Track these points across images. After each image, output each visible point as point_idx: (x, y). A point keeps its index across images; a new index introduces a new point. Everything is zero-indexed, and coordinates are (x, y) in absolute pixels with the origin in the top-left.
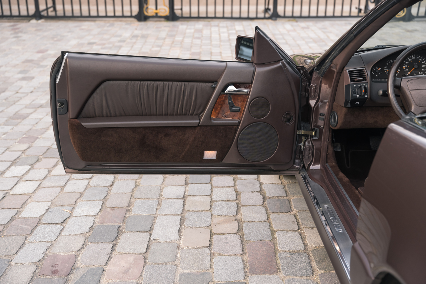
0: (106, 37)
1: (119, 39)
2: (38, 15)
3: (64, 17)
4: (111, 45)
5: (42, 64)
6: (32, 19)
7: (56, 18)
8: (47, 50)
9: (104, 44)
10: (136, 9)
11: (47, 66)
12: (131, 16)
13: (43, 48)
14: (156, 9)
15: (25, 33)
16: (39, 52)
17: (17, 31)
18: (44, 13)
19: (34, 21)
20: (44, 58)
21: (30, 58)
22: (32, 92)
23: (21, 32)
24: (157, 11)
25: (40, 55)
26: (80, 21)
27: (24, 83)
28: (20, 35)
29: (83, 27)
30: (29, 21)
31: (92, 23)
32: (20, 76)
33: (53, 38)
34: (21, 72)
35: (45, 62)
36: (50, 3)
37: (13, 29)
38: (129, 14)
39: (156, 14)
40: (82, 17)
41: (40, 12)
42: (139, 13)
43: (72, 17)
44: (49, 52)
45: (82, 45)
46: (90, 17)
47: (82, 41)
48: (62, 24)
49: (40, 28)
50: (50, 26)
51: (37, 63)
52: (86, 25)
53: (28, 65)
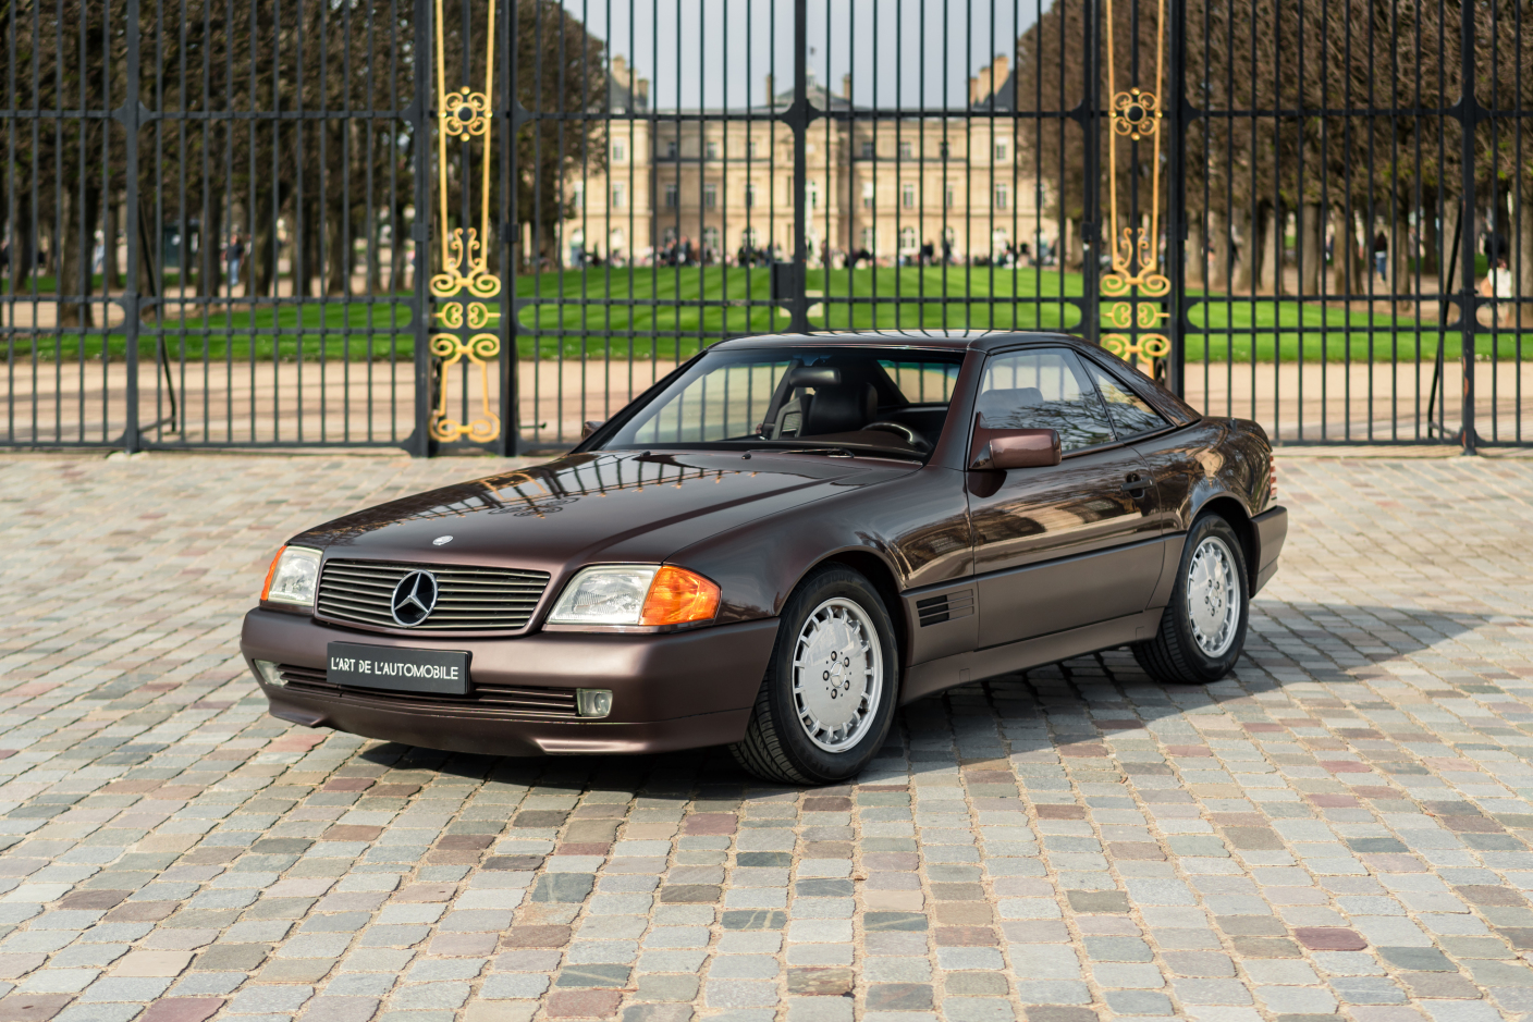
0: (313, 489)
1: (349, 493)
2: (133, 441)
3: (208, 447)
4: (324, 505)
5: (154, 537)
6: (113, 452)
7: (184, 447)
8: (164, 515)
9: (308, 503)
10: (406, 426)
11: (166, 541)
12: (393, 444)
13: (152, 511)
14: (465, 424)
15: (101, 482)
16: (143, 518)
17: (79, 478)
18: (151, 436)
19: (119, 458)
20: (158, 529)
21: (126, 527)
22: (140, 578)
23: (90, 480)
24: (465, 429)
25: (148, 523)
26: (250, 454)
27: (122, 568)
28: (87, 485)
29: (255, 470)
30: (107, 457)
31: (283, 461)
32: (111, 555)
33: (176, 492)
34: (110, 550)
35: (162, 535)
36: (166, 412)
37: (65, 475)
38: (388, 438)
39: (464, 436)
40: (253, 446)
41: (139, 432)
42: (416, 433)
43: (228, 446)
44: (170, 517)
45: (252, 505)
46: (276, 445)
47: (251, 498)
48: (197, 462)
49: (138, 471)
50: (164, 467)
51: (145, 537)
52: (265, 464)
53: (124, 539)
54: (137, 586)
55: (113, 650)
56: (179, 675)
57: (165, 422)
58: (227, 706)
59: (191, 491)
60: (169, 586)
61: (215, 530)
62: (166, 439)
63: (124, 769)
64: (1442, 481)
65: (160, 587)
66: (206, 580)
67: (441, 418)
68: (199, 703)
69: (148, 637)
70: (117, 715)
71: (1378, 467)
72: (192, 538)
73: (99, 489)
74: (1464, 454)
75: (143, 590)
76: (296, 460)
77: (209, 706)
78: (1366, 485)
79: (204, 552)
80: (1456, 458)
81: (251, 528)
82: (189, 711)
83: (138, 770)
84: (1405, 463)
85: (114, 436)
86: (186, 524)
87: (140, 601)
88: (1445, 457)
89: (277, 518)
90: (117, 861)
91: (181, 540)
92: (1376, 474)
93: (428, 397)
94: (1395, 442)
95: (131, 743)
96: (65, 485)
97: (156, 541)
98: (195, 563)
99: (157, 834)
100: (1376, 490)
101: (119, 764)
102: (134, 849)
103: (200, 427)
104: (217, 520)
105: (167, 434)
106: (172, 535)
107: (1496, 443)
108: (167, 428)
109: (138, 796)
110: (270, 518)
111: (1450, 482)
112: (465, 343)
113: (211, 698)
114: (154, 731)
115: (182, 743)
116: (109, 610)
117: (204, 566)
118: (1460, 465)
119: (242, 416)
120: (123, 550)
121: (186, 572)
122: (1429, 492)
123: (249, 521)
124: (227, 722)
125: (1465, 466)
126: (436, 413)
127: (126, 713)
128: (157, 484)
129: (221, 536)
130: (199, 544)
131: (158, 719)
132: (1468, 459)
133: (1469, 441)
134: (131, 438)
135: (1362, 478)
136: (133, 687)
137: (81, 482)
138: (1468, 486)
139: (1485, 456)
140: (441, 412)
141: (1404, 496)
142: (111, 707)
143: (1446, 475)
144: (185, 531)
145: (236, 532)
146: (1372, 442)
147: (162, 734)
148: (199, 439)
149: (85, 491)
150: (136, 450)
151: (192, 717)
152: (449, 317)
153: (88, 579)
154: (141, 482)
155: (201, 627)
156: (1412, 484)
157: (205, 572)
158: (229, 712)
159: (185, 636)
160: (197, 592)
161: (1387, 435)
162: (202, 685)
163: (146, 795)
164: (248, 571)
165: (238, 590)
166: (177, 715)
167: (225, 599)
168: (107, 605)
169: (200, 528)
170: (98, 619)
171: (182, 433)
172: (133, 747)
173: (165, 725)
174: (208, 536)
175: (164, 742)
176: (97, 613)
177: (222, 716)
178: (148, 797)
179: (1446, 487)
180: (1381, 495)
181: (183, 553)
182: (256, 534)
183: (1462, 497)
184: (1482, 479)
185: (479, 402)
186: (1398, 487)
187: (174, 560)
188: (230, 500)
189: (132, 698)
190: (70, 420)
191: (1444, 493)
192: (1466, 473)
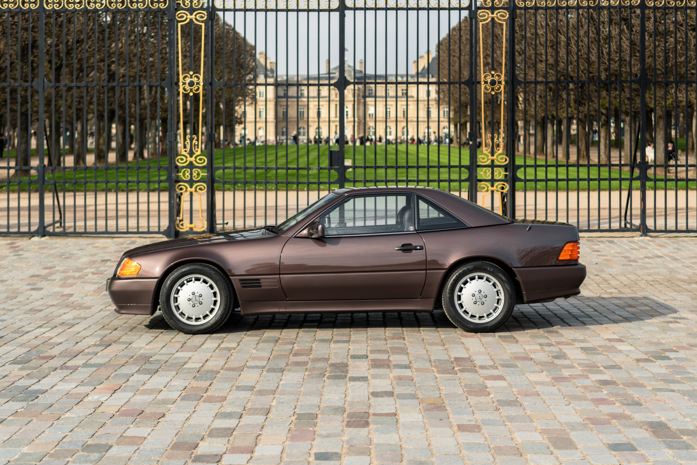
2: (42, 231)
3: (76, 234)
5: (49, 278)
6: (33, 236)
7: (64, 234)
8: (54, 267)
10: (165, 224)
11: (55, 280)
12: (158, 232)
13: (49, 265)
14: (191, 223)
15: (26, 251)
16: (45, 269)
17: (17, 249)
18: (50, 229)
19: (36, 239)
20: (51, 274)
21: (37, 273)
22: (42, 299)
23: (22, 250)
24: (191, 226)
25: (47, 271)
26: (94, 237)
27: (33, 292)
28: (21, 253)
29: (97, 245)
30: (30, 239)
31: (109, 240)
32: (29, 287)
33: (60, 256)
34: (29, 284)
35: (53, 277)
36: (57, 218)
37: (11, 247)
38: (157, 230)
39: (191, 229)
40: (96, 234)
41: (45, 228)
42: (169, 227)
43: (85, 234)
44: (57, 268)
45: (95, 262)
46: (106, 233)
47: (94, 259)
48: (71, 241)
49: (44, 246)
50: (56, 243)
51: (45, 278)
52: (101, 242)
53: (36, 279)
54: (40, 302)
55: (26, 337)
56: (55, 351)
57: (57, 222)
58: (75, 368)
59: (68, 255)
60: (55, 303)
61: (77, 274)
62: (57, 230)
63: (24, 404)
64: (632, 249)
65: (50, 303)
66: (72, 299)
67: (181, 221)
68: (63, 367)
69: (43, 330)
70: (24, 373)
71: (603, 242)
72: (66, 278)
73: (26, 255)
74: (641, 236)
75: (43, 305)
76: (115, 240)
77: (68, 368)
78: (598, 251)
79: (71, 285)
80: (638, 237)
81: (93, 273)
82: (58, 371)
83: (31, 405)
84: (614, 240)
85: (33, 229)
86: (64, 272)
87: (41, 311)
88: (633, 237)
89: (106, 269)
90: (17, 457)
91: (61, 280)
92: (602, 246)
93: (175, 210)
94: (610, 230)
95: (30, 389)
96: (10, 252)
97: (50, 280)
98: (67, 291)
99: (37, 441)
100: (602, 253)
101: (22, 401)
102: (25, 450)
103: (72, 224)
104: (79, 270)
105: (58, 227)
106: (57, 277)
107: (655, 231)
108: (58, 225)
109: (30, 419)
110: (102, 269)
111: (636, 249)
112: (191, 187)
113: (69, 364)
114: (41, 382)
115: (53, 389)
116: (26, 316)
117: (71, 292)
118: (639, 241)
119: (91, 219)
120: (35, 284)
121: (63, 296)
122: (627, 254)
123: (93, 270)
124: (75, 377)
125: (641, 241)
126: (178, 218)
127: (29, 372)
128: (52, 252)
129: (80, 278)
130: (69, 281)
131: (43, 376)
132: (643, 238)
133: (644, 230)
134: (41, 230)
135: (596, 247)
136: (34, 357)
137: (18, 251)
138: (644, 251)
139: (651, 237)
140: (181, 218)
141: (616, 256)
142: (21, 369)
143: (634, 246)
144: (63, 275)
145: (87, 275)
146: (599, 230)
147: (45, 384)
148: (72, 230)
149: (19, 255)
150: (44, 236)
151: (60, 374)
152: (184, 174)
153: (18, 299)
154: (45, 251)
155: (67, 325)
156: (619, 250)
157: (72, 295)
158: (77, 372)
159: (60, 330)
160: (67, 306)
161: (606, 226)
162: (65, 357)
163: (34, 418)
164: (91, 295)
165: (86, 305)
166: (52, 373)
167: (79, 310)
168: (25, 313)
169: (71, 274)
170: (21, 320)
171: (64, 227)
172: (30, 391)
173: (46, 379)
174: (74, 278)
175: (45, 388)
176: (20, 317)
177: (74, 373)
178: (35, 420)
179: (634, 252)
180: (605, 256)
181: (62, 286)
182: (96, 276)
183: (642, 257)
184: (650, 248)
185: (198, 211)
186: (613, 252)
187: (58, 289)
188: (85, 260)
189: (32, 364)
190: (14, 221)
191: (634, 255)
192: (643, 245)
